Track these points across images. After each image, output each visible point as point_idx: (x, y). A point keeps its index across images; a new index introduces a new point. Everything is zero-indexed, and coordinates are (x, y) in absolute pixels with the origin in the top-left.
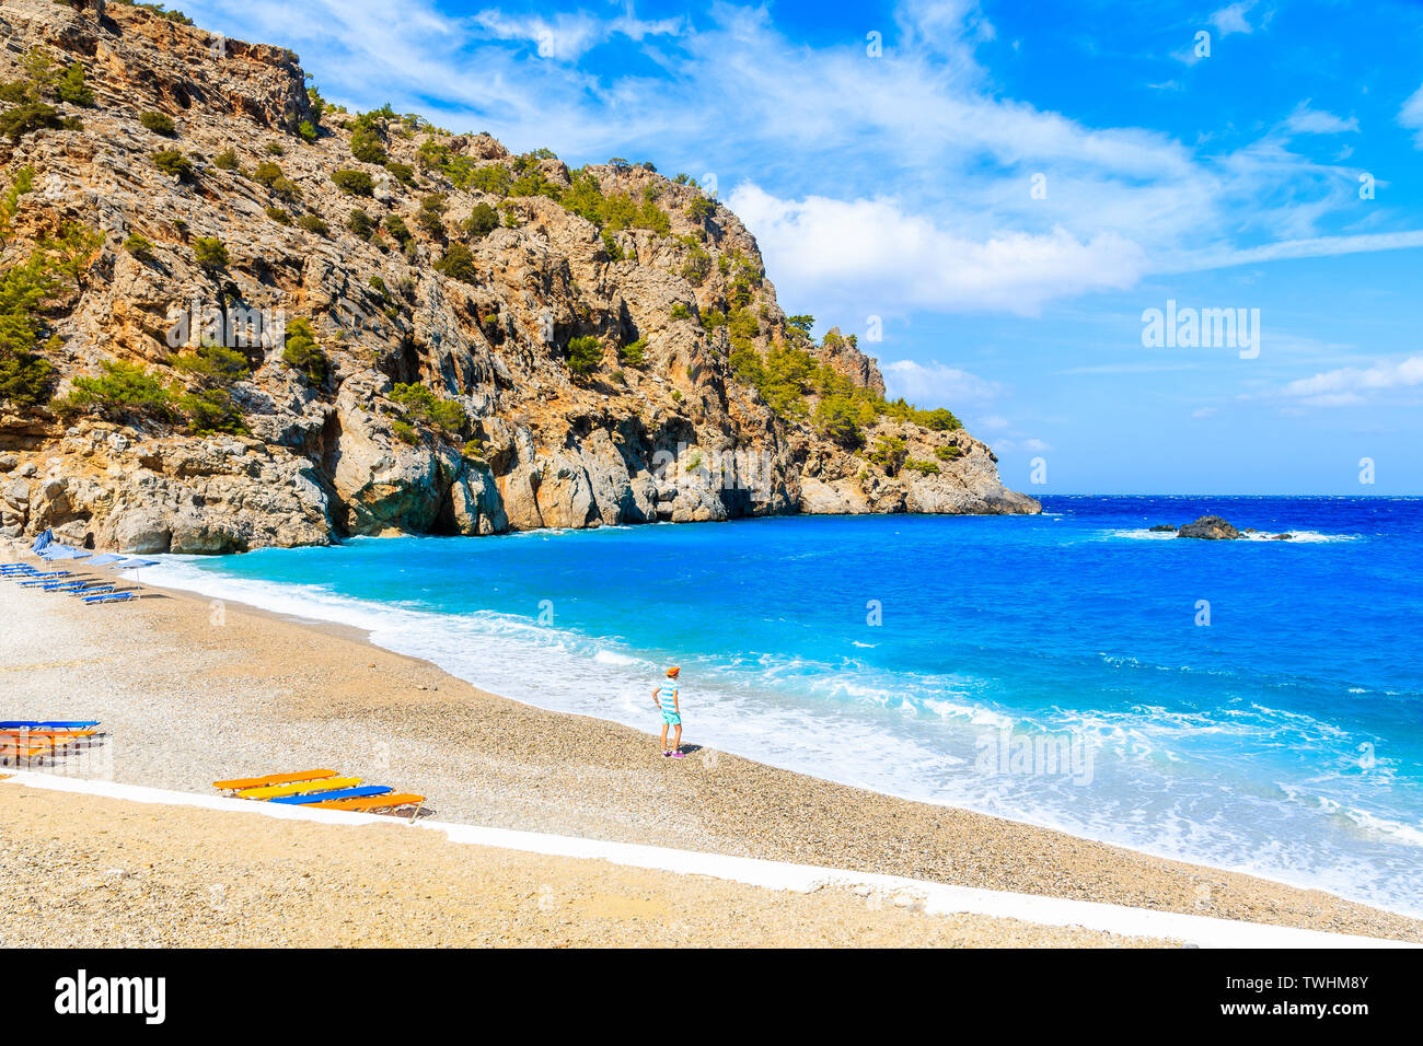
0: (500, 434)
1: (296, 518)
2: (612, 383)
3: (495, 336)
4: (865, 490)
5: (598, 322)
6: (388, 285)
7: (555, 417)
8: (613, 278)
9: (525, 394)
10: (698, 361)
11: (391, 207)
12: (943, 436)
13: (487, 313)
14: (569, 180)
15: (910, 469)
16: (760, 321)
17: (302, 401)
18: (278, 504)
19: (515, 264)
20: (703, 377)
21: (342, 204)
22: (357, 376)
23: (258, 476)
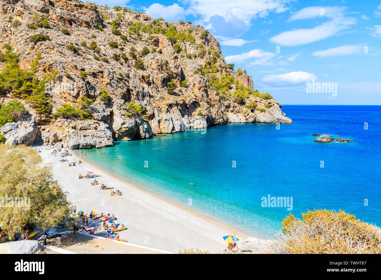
0: (150, 110)
1: (106, 139)
2: (178, 92)
3: (149, 84)
4: (245, 116)
5: (175, 76)
6: (123, 74)
7: (164, 104)
8: (179, 63)
9: (157, 99)
10: (201, 85)
11: (122, 50)
12: (267, 101)
13: (147, 78)
14: (168, 27)
15: (257, 110)
16: (219, 68)
17: (105, 109)
18: (102, 136)
19: (154, 63)
20: (202, 89)
21: (111, 52)
22: (117, 101)
23: (97, 129)
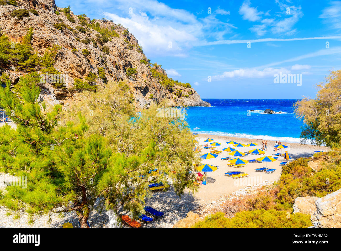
2: (133, 78)
3: (117, 68)
4: (175, 101)
5: (128, 64)
6: (102, 57)
10: (148, 73)
12: (189, 89)
13: (115, 63)
14: (91, 23)
15: (183, 96)
19: (115, 50)
20: (149, 77)
